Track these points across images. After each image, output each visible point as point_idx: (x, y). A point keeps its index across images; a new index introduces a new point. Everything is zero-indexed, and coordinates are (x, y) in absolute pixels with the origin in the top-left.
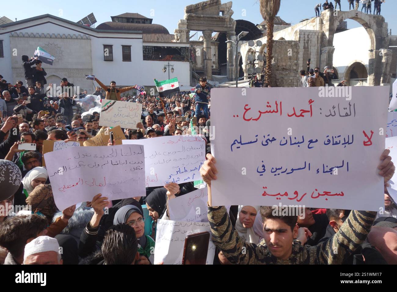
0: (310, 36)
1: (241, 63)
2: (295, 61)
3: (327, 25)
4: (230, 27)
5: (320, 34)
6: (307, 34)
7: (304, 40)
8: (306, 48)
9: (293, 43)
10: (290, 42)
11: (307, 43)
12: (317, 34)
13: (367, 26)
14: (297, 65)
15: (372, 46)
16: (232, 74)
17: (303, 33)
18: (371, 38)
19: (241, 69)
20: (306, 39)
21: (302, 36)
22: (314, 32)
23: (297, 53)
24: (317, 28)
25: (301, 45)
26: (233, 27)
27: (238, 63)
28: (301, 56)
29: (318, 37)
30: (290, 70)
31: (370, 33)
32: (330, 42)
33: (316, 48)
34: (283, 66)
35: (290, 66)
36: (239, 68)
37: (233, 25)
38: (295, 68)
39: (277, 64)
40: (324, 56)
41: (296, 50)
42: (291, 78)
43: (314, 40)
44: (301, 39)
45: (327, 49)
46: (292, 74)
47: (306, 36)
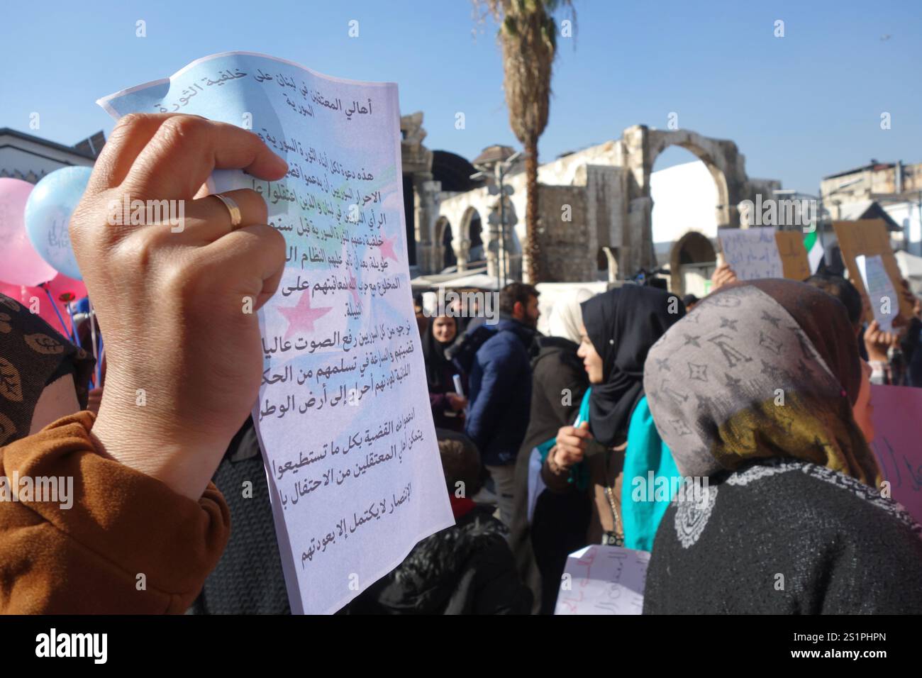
0: (606, 178)
1: (448, 237)
2: (582, 227)
3: (637, 157)
4: (421, 164)
5: (625, 174)
6: (600, 172)
7: (597, 184)
8: (601, 202)
9: (576, 191)
10: (569, 189)
11: (603, 189)
12: (619, 173)
13: (708, 160)
14: (585, 233)
15: (721, 199)
16: (429, 261)
17: (593, 171)
18: (718, 183)
19: (449, 250)
20: (600, 182)
21: (592, 177)
22: (613, 170)
23: (585, 210)
24: (618, 162)
25: (592, 195)
26: (426, 164)
27: (441, 239)
28: (592, 215)
29: (621, 180)
30: (572, 244)
31: (714, 174)
32: (646, 190)
33: (619, 200)
34: (558, 236)
35: (573, 236)
36: (443, 249)
37: (427, 160)
38: (582, 240)
39: (547, 232)
40: (637, 217)
41: (581, 205)
42: (577, 261)
43: (615, 185)
44: (591, 183)
45: (641, 201)
46: (578, 252)
47: (599, 177)
